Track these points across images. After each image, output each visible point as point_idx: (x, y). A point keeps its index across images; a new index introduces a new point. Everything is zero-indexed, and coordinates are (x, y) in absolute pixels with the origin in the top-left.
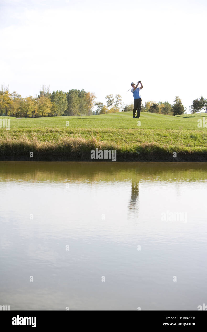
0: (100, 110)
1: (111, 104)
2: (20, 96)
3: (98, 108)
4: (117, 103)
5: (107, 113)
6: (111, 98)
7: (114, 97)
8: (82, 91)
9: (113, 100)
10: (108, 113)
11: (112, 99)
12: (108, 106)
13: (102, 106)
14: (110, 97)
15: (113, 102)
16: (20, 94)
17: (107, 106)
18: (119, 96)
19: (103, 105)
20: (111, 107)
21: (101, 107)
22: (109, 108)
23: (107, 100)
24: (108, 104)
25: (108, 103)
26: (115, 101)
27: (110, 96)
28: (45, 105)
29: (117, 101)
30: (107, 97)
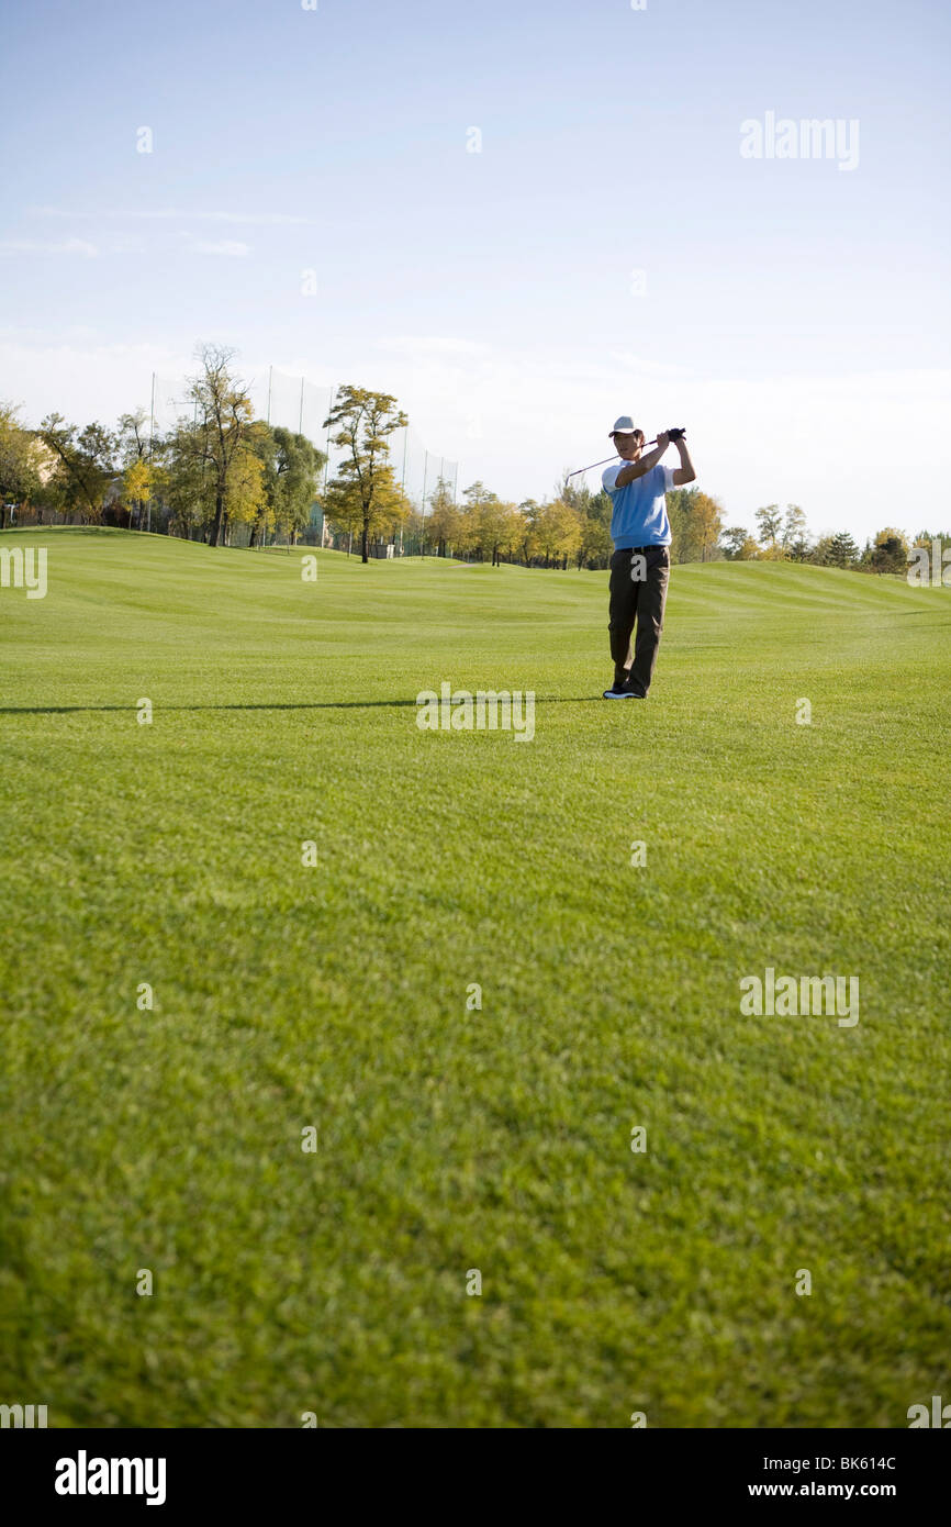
0: (738, 549)
1: (773, 534)
2: (492, 497)
3: (733, 544)
4: (790, 530)
5: (758, 558)
6: (773, 515)
7: (782, 512)
8: (692, 492)
9: (778, 522)
10: (758, 560)
11: (774, 519)
12: (762, 541)
13: (742, 539)
14: (771, 512)
15: (779, 528)
16: (493, 492)
17: (757, 537)
18: (797, 511)
19: (748, 535)
20: (770, 542)
21: (741, 542)
22: (764, 547)
23: (761, 521)
24: (763, 533)
25: (762, 530)
26: (783, 524)
27: (769, 508)
28: (557, 527)
29: (789, 527)
30: (762, 513)
